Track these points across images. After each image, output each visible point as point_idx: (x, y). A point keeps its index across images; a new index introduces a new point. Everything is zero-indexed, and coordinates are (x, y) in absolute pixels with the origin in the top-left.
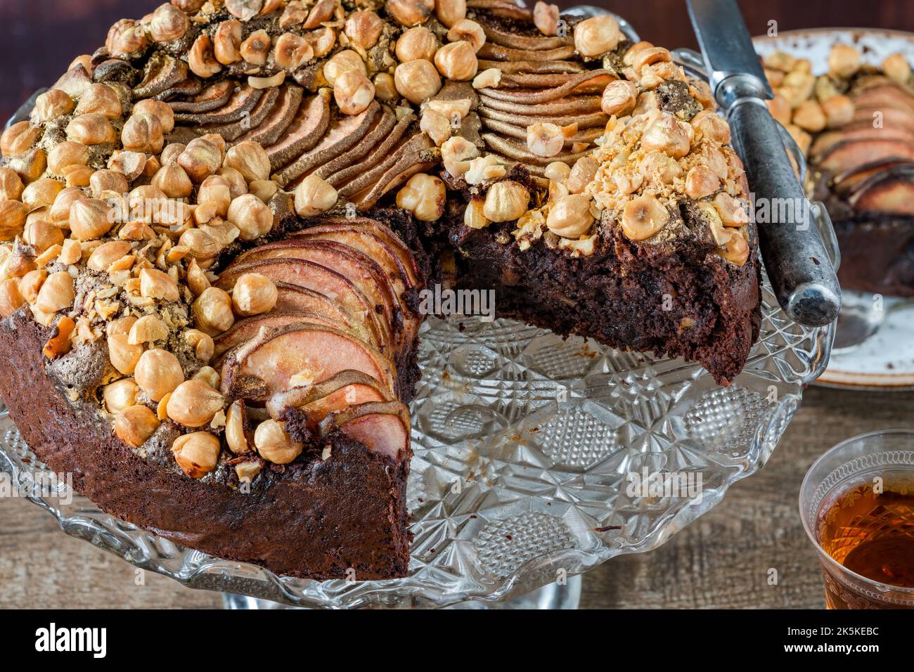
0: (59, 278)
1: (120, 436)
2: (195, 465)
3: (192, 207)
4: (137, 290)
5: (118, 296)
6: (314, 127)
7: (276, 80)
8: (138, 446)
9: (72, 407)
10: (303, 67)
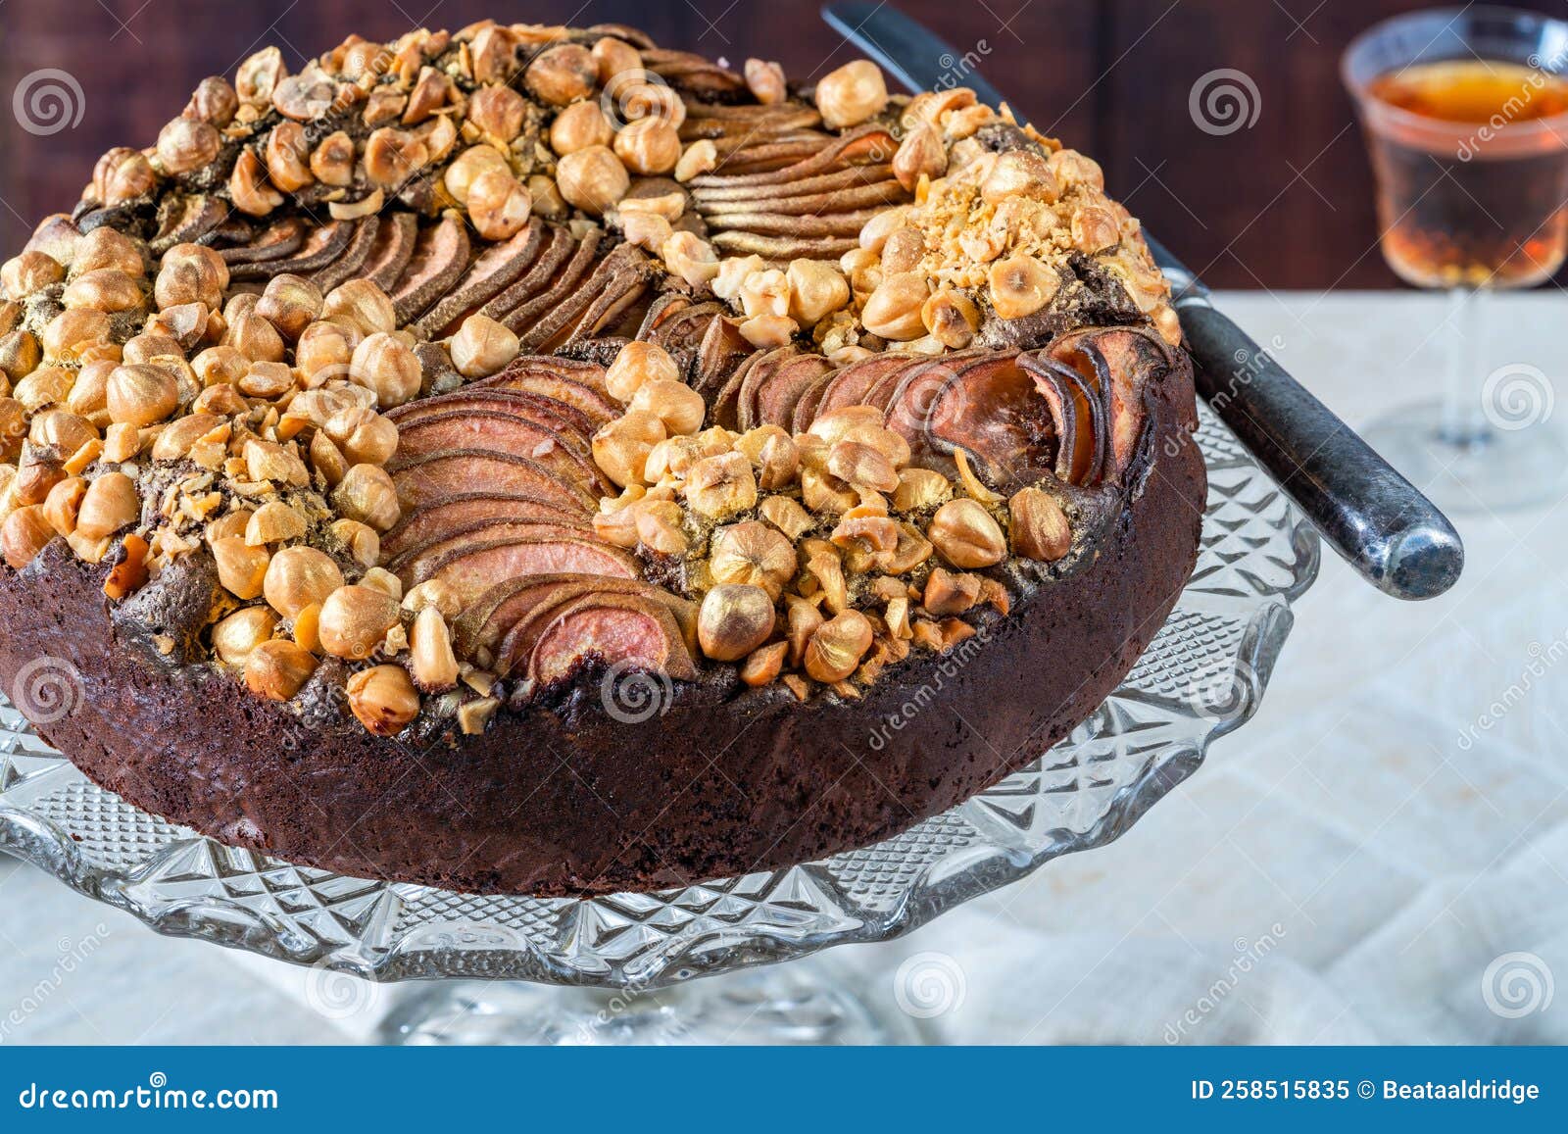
0: (110, 481)
1: (255, 688)
2: (386, 710)
3: (294, 370)
4: (244, 473)
5: (215, 487)
6: (447, 261)
7: (372, 204)
8: (289, 699)
9: (165, 665)
10: (413, 180)
